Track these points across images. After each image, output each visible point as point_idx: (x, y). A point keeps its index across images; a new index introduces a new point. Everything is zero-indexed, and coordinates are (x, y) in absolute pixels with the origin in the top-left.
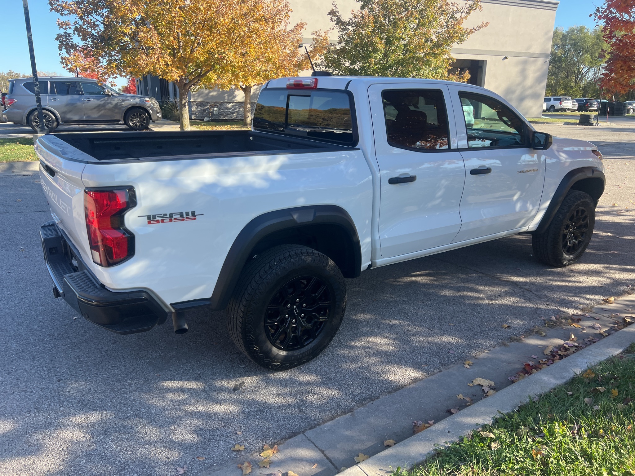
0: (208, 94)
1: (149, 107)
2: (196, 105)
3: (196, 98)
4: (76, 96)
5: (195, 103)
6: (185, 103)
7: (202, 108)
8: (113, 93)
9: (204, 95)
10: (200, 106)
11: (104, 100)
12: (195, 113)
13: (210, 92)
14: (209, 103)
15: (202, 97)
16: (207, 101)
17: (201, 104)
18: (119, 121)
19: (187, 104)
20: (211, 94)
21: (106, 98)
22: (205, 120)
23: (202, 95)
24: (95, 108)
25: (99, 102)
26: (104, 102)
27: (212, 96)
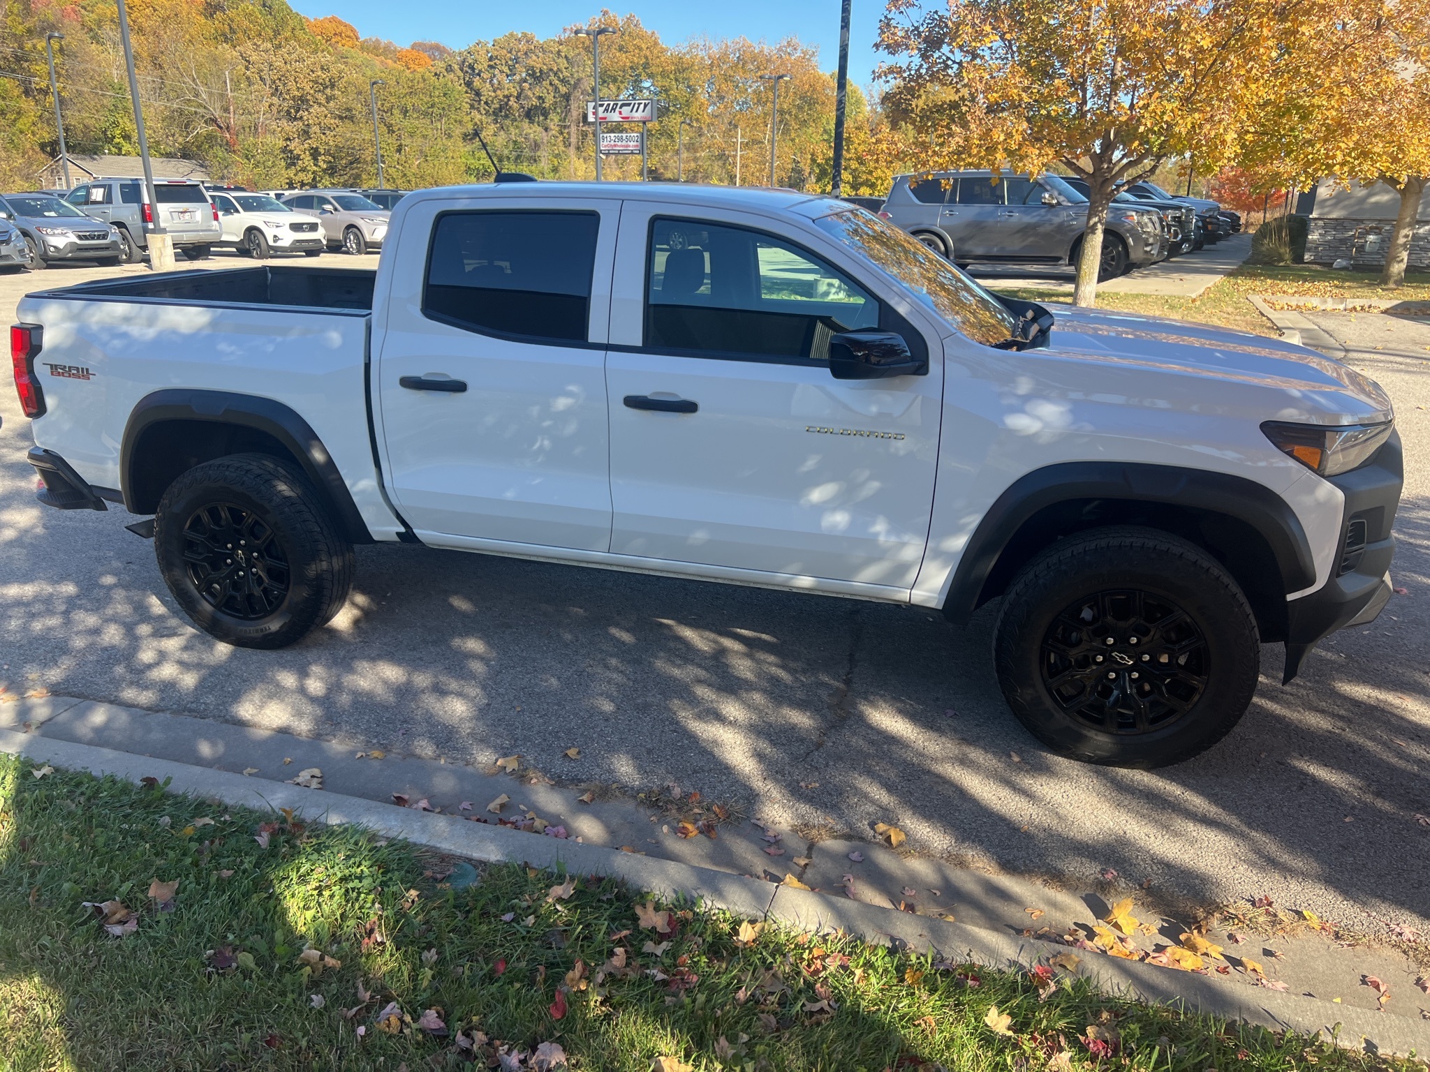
0: (1363, 200)
1: (1128, 231)
2: (1323, 228)
3: (1326, 210)
4: (989, 207)
5: (1321, 223)
6: (1095, 224)
7: (1339, 236)
8: (1061, 198)
9: (1352, 201)
10: (1335, 229)
11: (1039, 215)
12: (1316, 248)
13: (1370, 195)
14: (1362, 221)
15: (1344, 208)
16: (1358, 217)
17: (1339, 224)
18: (1059, 259)
19: (1099, 226)
20: (1373, 199)
21: (1043, 211)
22: (1335, 266)
23: (1346, 203)
24: (1018, 232)
25: (1027, 219)
26: (1037, 218)
27: (1376, 203)
